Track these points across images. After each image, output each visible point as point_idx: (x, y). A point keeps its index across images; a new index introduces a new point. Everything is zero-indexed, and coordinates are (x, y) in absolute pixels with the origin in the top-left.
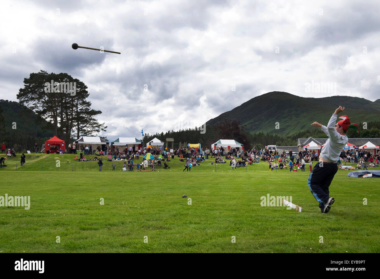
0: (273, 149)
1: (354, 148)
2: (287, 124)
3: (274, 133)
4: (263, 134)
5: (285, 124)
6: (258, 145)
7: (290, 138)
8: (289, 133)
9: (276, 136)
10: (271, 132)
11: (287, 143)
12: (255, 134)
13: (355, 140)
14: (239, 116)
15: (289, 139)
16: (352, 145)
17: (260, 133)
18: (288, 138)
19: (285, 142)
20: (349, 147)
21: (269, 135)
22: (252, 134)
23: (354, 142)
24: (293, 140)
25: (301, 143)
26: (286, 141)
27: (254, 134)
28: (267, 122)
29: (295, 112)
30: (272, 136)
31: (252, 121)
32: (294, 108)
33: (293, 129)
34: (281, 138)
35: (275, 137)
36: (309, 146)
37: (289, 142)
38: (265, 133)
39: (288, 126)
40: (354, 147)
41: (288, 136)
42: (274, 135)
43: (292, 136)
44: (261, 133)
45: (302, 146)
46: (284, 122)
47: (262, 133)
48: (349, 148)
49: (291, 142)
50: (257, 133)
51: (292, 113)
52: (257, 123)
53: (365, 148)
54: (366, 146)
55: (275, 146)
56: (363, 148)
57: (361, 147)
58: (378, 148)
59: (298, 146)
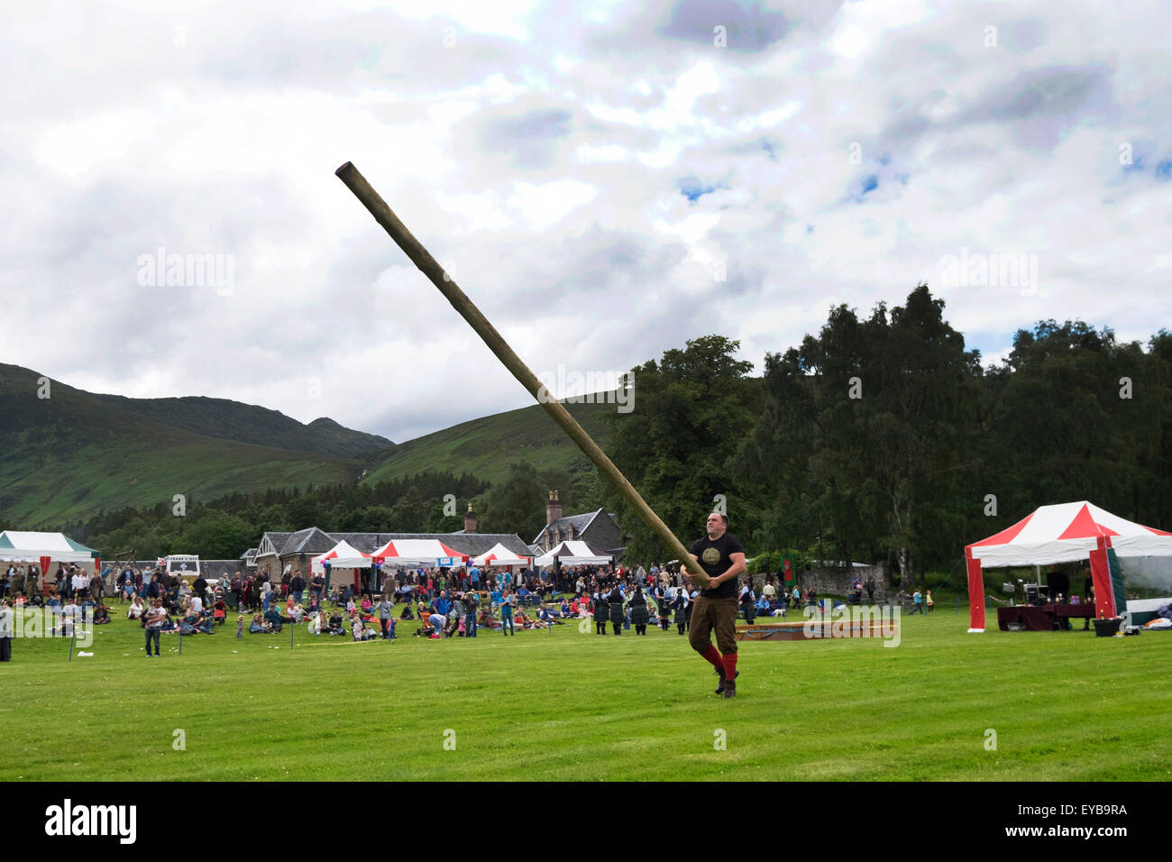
0: (186, 569)
5: (15, 481)
16: (459, 555)
20: (451, 560)
29: (56, 440)
32: (54, 426)
36: (335, 556)
39: (29, 490)
40: (465, 559)
45: (288, 558)
48: (451, 564)
51: (44, 445)
53: (493, 563)
54: (493, 557)
55: (195, 558)
56: (488, 562)
57: (480, 560)
58: (525, 562)
59: (259, 558)
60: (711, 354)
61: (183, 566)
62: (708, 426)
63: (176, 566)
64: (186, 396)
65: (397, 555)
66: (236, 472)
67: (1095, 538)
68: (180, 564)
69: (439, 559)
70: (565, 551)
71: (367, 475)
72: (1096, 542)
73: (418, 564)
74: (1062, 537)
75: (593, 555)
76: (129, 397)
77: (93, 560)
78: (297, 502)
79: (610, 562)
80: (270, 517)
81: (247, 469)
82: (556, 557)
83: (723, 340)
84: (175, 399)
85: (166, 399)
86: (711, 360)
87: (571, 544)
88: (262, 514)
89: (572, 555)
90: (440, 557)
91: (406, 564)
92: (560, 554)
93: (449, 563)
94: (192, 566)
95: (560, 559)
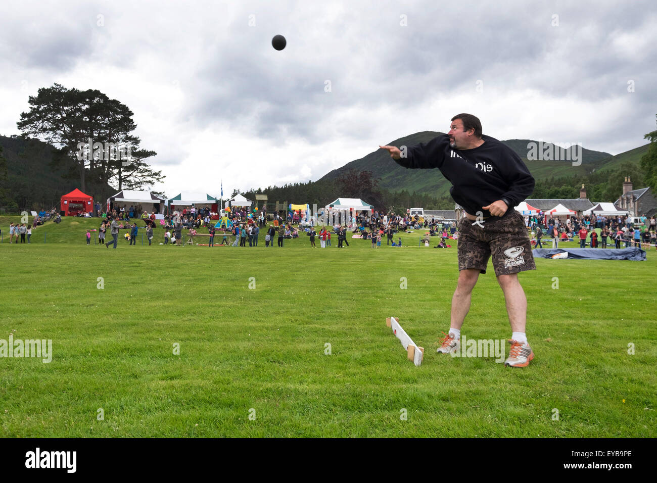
0: (418, 214)
1: (538, 214)
3: (423, 191)
4: (407, 192)
6: (399, 208)
9: (426, 196)
10: (419, 190)
12: (396, 193)
13: (539, 203)
14: (375, 166)
15: (445, 201)
16: (534, 209)
17: (403, 191)
18: (443, 199)
20: (530, 211)
22: (392, 193)
23: (537, 205)
27: (394, 192)
28: (414, 176)
30: (421, 196)
34: (433, 199)
35: (424, 197)
38: (411, 191)
40: (538, 212)
41: (443, 196)
42: (424, 194)
44: (405, 190)
48: (530, 213)
50: (400, 191)
52: (400, 177)
53: (554, 213)
54: (555, 211)
55: (421, 209)
56: (551, 213)
57: (547, 213)
58: (572, 213)
59: (456, 210)
63: (413, 213)
68: (416, 212)
69: (524, 212)
70: (599, 208)
71: (595, 171)
75: (616, 210)
77: (371, 210)
79: (627, 214)
81: (535, 170)
82: (592, 211)
87: (603, 205)
89: (602, 210)
90: (524, 210)
92: (596, 209)
93: (529, 213)
94: (420, 213)
95: (594, 212)
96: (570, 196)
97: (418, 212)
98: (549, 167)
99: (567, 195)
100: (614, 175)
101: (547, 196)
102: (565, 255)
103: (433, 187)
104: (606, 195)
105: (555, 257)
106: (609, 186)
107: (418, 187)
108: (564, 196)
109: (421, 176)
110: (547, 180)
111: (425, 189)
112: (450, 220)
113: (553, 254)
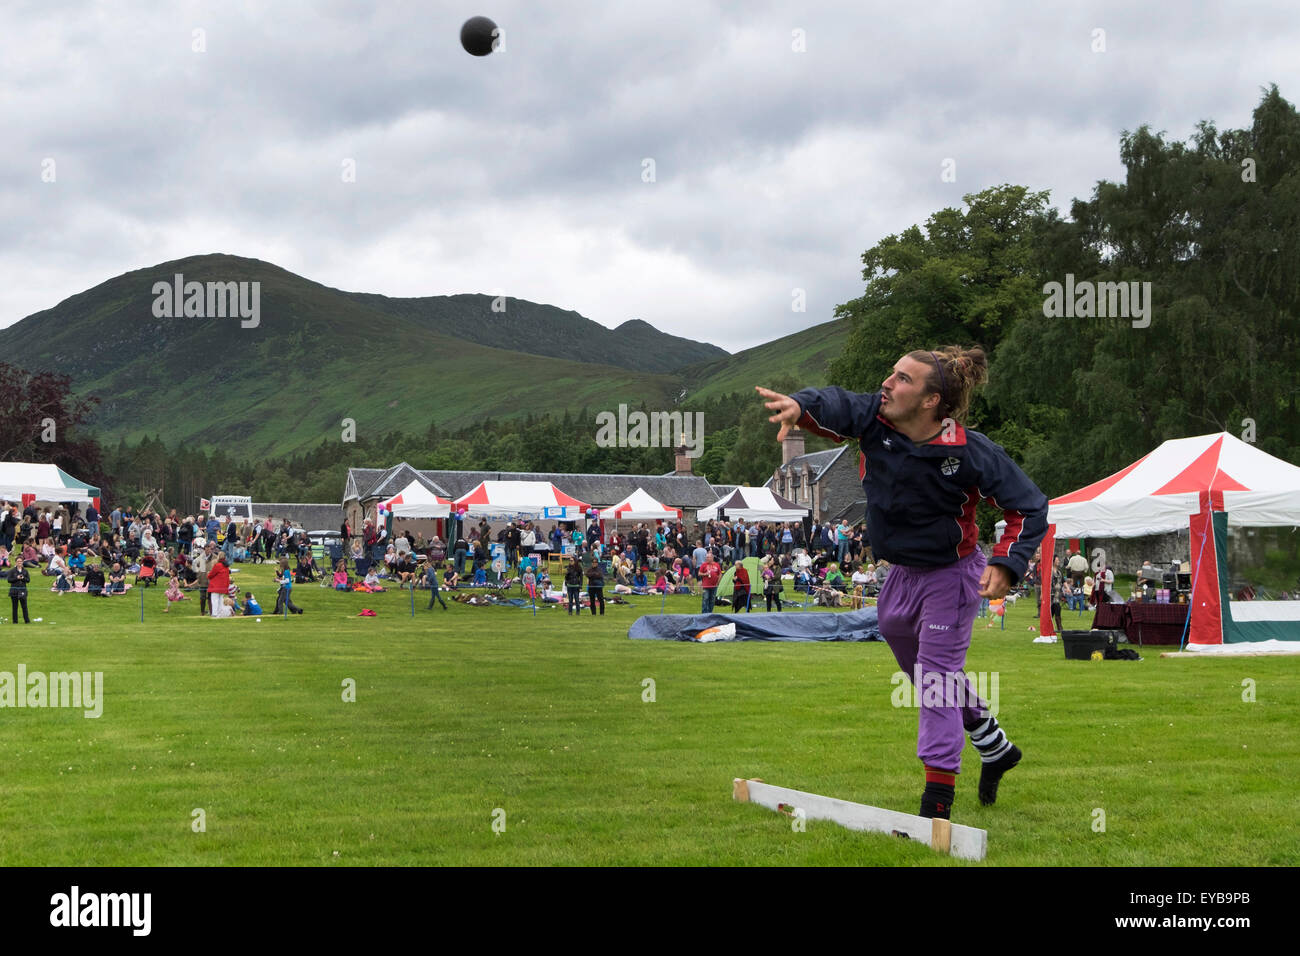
0: (235, 514)
1: (583, 516)
2: (263, 406)
3: (207, 441)
4: (159, 443)
5: (257, 403)
7: (282, 469)
8: (272, 443)
9: (218, 458)
10: (192, 438)
11: (269, 490)
12: (123, 446)
13: (578, 484)
15: (278, 473)
16: (575, 504)
17: (146, 440)
18: (271, 465)
19: (260, 485)
20: (564, 509)
21: (189, 450)
22: (110, 445)
23: (575, 490)
24: (293, 475)
25: (361, 490)
26: (264, 478)
27: (118, 443)
28: (176, 392)
29: (302, 352)
30: (201, 455)
31: (106, 382)
32: (300, 334)
33: (292, 430)
34: (239, 467)
35: (213, 460)
36: (400, 500)
37: (275, 485)
38: (169, 439)
39: (268, 414)
40: (583, 510)
41: (268, 458)
42: (208, 451)
43: (289, 460)
44: (152, 439)
45: (367, 503)
46: (251, 395)
47: (158, 440)
48: (564, 515)
49: (287, 487)
50: (134, 439)
51: (289, 358)
52: (129, 394)
53: (625, 515)
55: (246, 500)
56: (618, 514)
57: (608, 514)
58: (673, 514)
59: (347, 502)
60: (1008, 212)
61: (231, 510)
62: (983, 321)
63: (221, 510)
64: (458, 294)
65: (486, 501)
66: (517, 392)
67: (1197, 494)
68: (227, 507)
69: (546, 509)
70: (738, 502)
71: (687, 396)
72: (1198, 500)
73: (515, 515)
74: (1162, 491)
76: (389, 296)
78: (535, 432)
79: (804, 518)
80: (502, 451)
81: (532, 388)
82: (721, 510)
83: (1021, 192)
84: (445, 297)
85: (434, 297)
86: (1006, 223)
87: (748, 492)
88: (494, 446)
89: (746, 507)
90: (547, 506)
91: (498, 515)
92: (730, 505)
93: (560, 514)
94: (242, 511)
95: (728, 512)
96: (636, 465)
97: (237, 507)
98: (570, 381)
99: (629, 462)
100: (753, 410)
101: (576, 463)
102: (729, 630)
103: (233, 428)
104: (733, 463)
105: (705, 637)
106: (741, 441)
107: (189, 427)
108: (621, 465)
109: (198, 394)
110: (567, 417)
111: (210, 435)
112: (325, 532)
113: (699, 627)
